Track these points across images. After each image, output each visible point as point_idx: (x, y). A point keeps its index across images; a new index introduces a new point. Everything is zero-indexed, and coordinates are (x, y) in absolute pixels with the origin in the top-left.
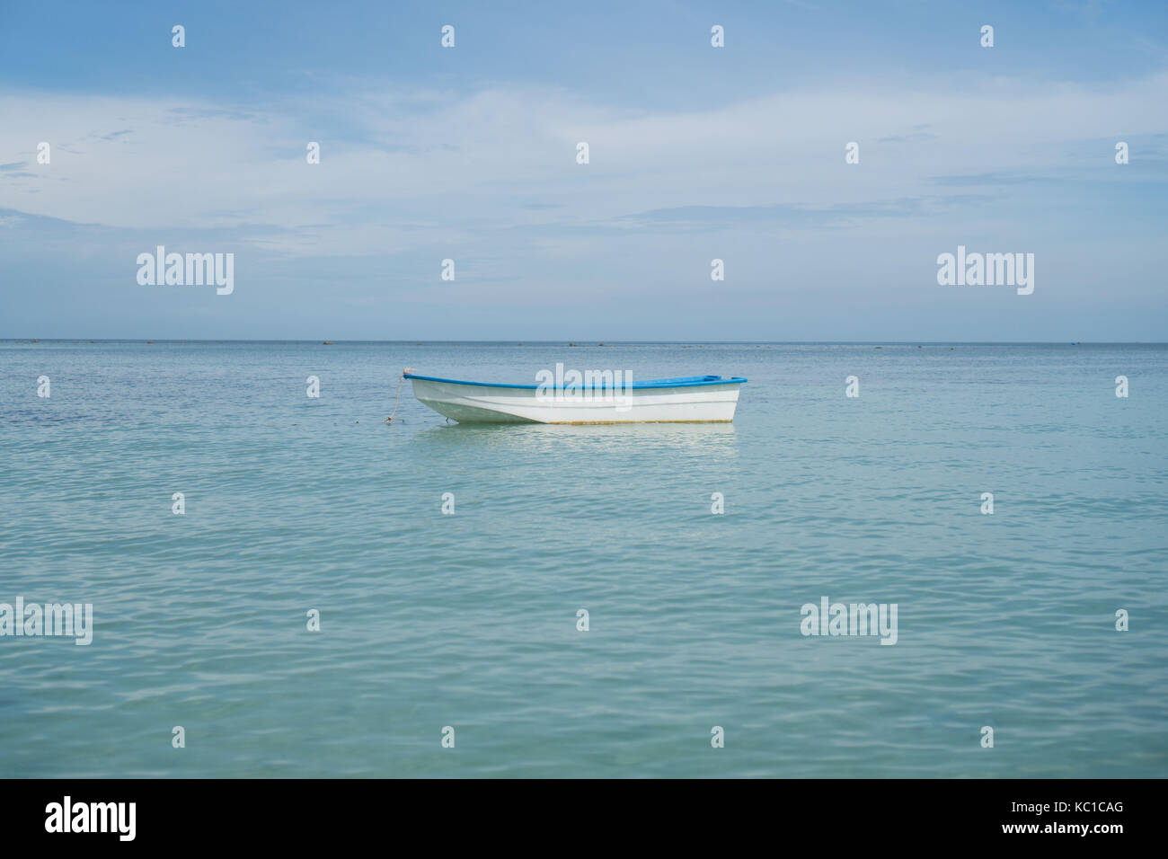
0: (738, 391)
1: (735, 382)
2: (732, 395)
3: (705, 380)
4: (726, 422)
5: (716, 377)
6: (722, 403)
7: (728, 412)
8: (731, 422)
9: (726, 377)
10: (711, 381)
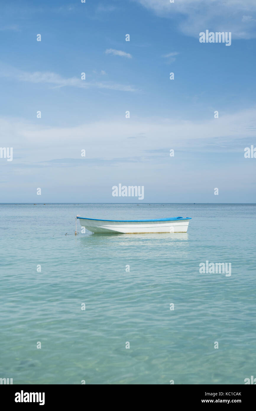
0: (188, 222)
1: (187, 219)
2: (187, 223)
3: (178, 218)
4: (185, 232)
5: (181, 217)
6: (183, 226)
7: (185, 229)
8: (186, 232)
9: (184, 217)
10: (179, 219)
